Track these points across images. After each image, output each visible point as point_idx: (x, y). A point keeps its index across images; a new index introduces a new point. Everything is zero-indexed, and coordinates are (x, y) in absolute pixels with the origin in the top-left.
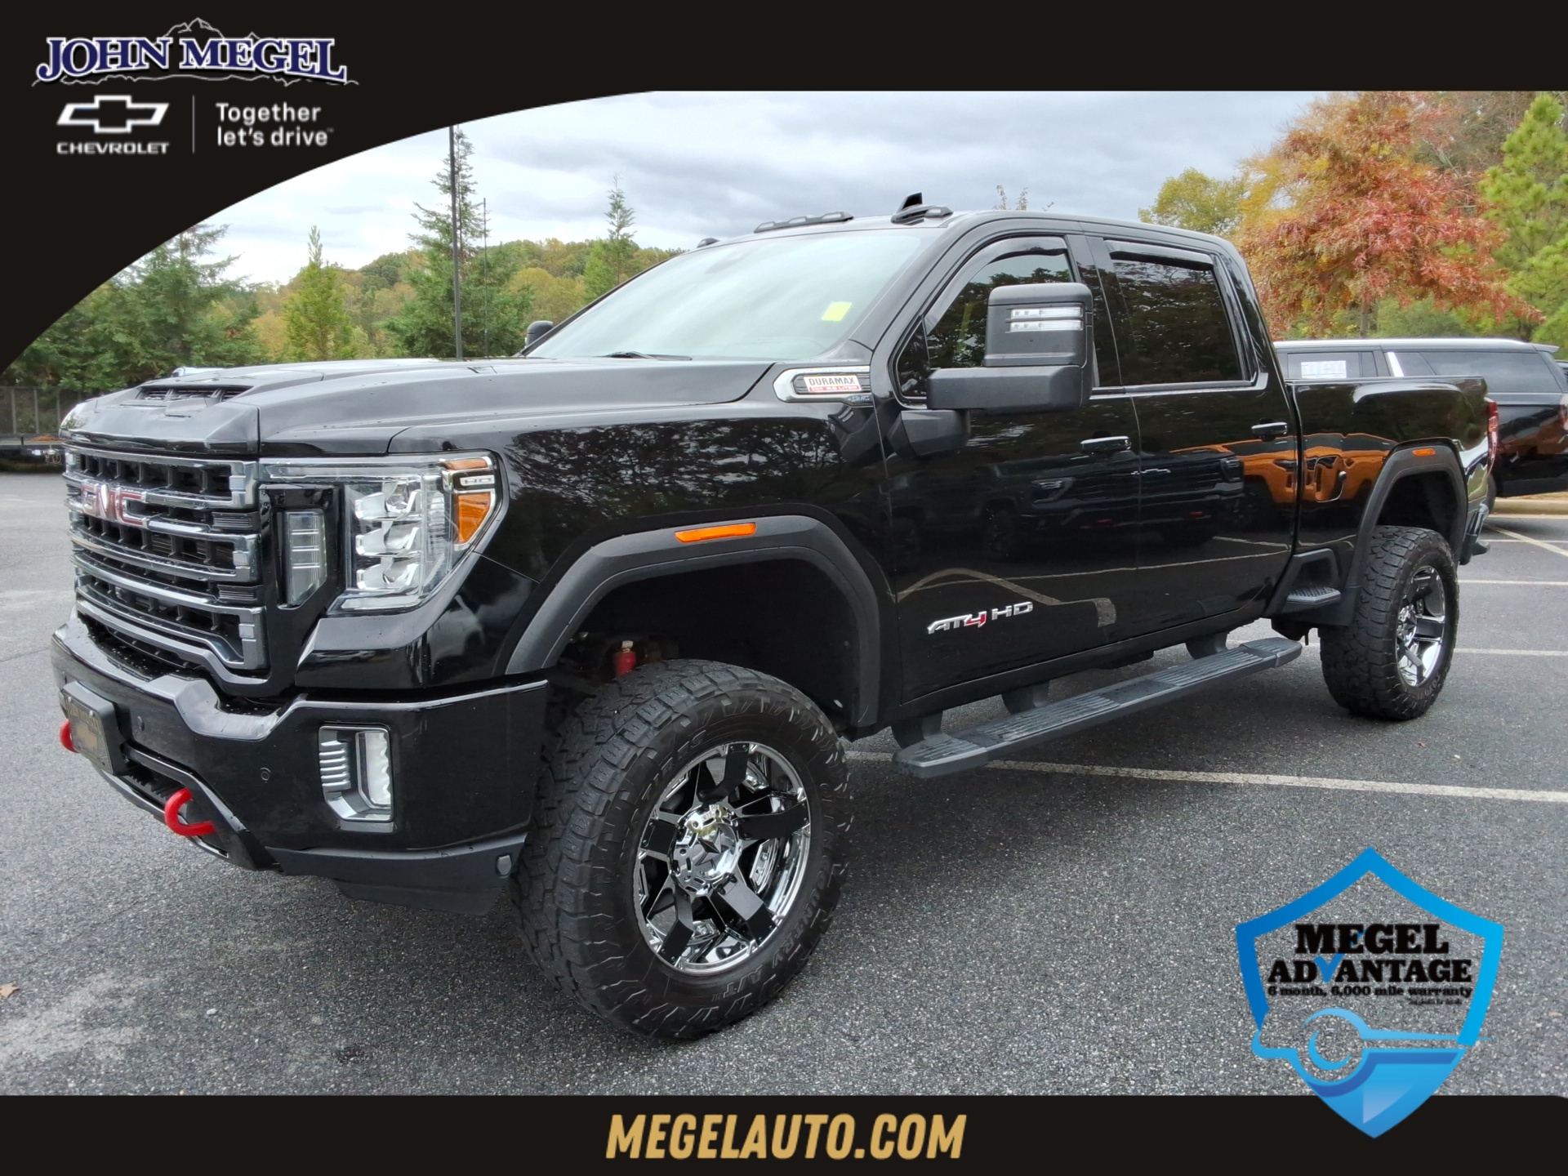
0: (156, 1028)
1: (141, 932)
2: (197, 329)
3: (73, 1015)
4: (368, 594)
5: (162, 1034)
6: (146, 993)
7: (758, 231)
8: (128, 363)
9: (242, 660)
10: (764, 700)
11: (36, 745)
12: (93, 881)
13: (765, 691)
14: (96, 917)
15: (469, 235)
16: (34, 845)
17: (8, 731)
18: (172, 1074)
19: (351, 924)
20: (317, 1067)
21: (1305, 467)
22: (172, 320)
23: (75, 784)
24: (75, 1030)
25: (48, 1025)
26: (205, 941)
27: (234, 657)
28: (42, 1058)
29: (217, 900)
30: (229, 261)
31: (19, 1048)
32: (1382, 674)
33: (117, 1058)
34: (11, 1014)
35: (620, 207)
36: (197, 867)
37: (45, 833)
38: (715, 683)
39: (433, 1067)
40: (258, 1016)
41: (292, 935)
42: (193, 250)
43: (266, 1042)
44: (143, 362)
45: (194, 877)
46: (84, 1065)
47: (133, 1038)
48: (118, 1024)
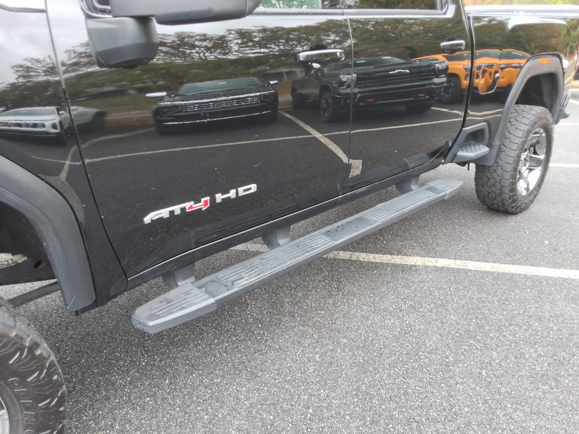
21: (475, 69)
32: (507, 192)
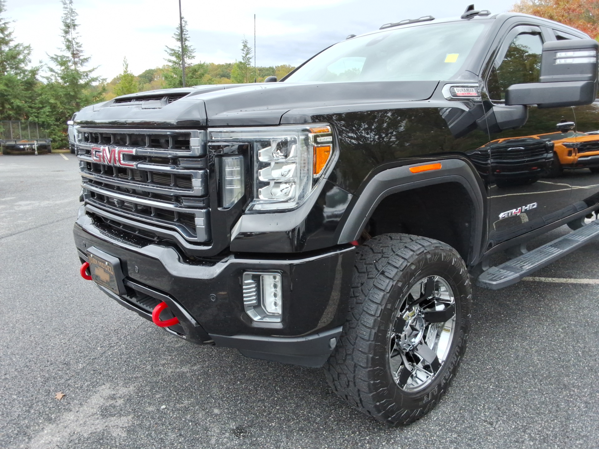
0: (138, 417)
1: (117, 362)
2: (82, 97)
3: (95, 410)
4: (269, 202)
5: (142, 420)
6: (128, 397)
7: (381, 29)
8: (56, 111)
9: (196, 237)
10: (443, 254)
11: (46, 269)
12: (87, 335)
13: (443, 249)
14: (94, 354)
15: (188, 58)
16: (56, 317)
17: (33, 263)
18: (153, 445)
19: (215, 356)
20: (225, 440)
22: (72, 93)
23: (68, 287)
24: (98, 419)
25: (84, 416)
26: (149, 367)
27: (191, 236)
28: (86, 435)
29: (149, 345)
30: (93, 70)
31: (72, 430)
33: (123, 435)
34: (64, 409)
35: (246, 46)
36: (134, 328)
37: (59, 311)
38: (423, 246)
39: (284, 439)
40: (186, 409)
41: (190, 363)
42: (79, 65)
43: (196, 424)
44: (61, 110)
45: (134, 332)
46: (107, 440)
47: (128, 423)
48: (119, 415)
